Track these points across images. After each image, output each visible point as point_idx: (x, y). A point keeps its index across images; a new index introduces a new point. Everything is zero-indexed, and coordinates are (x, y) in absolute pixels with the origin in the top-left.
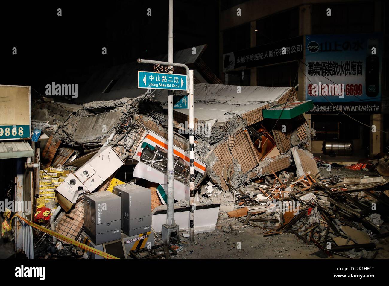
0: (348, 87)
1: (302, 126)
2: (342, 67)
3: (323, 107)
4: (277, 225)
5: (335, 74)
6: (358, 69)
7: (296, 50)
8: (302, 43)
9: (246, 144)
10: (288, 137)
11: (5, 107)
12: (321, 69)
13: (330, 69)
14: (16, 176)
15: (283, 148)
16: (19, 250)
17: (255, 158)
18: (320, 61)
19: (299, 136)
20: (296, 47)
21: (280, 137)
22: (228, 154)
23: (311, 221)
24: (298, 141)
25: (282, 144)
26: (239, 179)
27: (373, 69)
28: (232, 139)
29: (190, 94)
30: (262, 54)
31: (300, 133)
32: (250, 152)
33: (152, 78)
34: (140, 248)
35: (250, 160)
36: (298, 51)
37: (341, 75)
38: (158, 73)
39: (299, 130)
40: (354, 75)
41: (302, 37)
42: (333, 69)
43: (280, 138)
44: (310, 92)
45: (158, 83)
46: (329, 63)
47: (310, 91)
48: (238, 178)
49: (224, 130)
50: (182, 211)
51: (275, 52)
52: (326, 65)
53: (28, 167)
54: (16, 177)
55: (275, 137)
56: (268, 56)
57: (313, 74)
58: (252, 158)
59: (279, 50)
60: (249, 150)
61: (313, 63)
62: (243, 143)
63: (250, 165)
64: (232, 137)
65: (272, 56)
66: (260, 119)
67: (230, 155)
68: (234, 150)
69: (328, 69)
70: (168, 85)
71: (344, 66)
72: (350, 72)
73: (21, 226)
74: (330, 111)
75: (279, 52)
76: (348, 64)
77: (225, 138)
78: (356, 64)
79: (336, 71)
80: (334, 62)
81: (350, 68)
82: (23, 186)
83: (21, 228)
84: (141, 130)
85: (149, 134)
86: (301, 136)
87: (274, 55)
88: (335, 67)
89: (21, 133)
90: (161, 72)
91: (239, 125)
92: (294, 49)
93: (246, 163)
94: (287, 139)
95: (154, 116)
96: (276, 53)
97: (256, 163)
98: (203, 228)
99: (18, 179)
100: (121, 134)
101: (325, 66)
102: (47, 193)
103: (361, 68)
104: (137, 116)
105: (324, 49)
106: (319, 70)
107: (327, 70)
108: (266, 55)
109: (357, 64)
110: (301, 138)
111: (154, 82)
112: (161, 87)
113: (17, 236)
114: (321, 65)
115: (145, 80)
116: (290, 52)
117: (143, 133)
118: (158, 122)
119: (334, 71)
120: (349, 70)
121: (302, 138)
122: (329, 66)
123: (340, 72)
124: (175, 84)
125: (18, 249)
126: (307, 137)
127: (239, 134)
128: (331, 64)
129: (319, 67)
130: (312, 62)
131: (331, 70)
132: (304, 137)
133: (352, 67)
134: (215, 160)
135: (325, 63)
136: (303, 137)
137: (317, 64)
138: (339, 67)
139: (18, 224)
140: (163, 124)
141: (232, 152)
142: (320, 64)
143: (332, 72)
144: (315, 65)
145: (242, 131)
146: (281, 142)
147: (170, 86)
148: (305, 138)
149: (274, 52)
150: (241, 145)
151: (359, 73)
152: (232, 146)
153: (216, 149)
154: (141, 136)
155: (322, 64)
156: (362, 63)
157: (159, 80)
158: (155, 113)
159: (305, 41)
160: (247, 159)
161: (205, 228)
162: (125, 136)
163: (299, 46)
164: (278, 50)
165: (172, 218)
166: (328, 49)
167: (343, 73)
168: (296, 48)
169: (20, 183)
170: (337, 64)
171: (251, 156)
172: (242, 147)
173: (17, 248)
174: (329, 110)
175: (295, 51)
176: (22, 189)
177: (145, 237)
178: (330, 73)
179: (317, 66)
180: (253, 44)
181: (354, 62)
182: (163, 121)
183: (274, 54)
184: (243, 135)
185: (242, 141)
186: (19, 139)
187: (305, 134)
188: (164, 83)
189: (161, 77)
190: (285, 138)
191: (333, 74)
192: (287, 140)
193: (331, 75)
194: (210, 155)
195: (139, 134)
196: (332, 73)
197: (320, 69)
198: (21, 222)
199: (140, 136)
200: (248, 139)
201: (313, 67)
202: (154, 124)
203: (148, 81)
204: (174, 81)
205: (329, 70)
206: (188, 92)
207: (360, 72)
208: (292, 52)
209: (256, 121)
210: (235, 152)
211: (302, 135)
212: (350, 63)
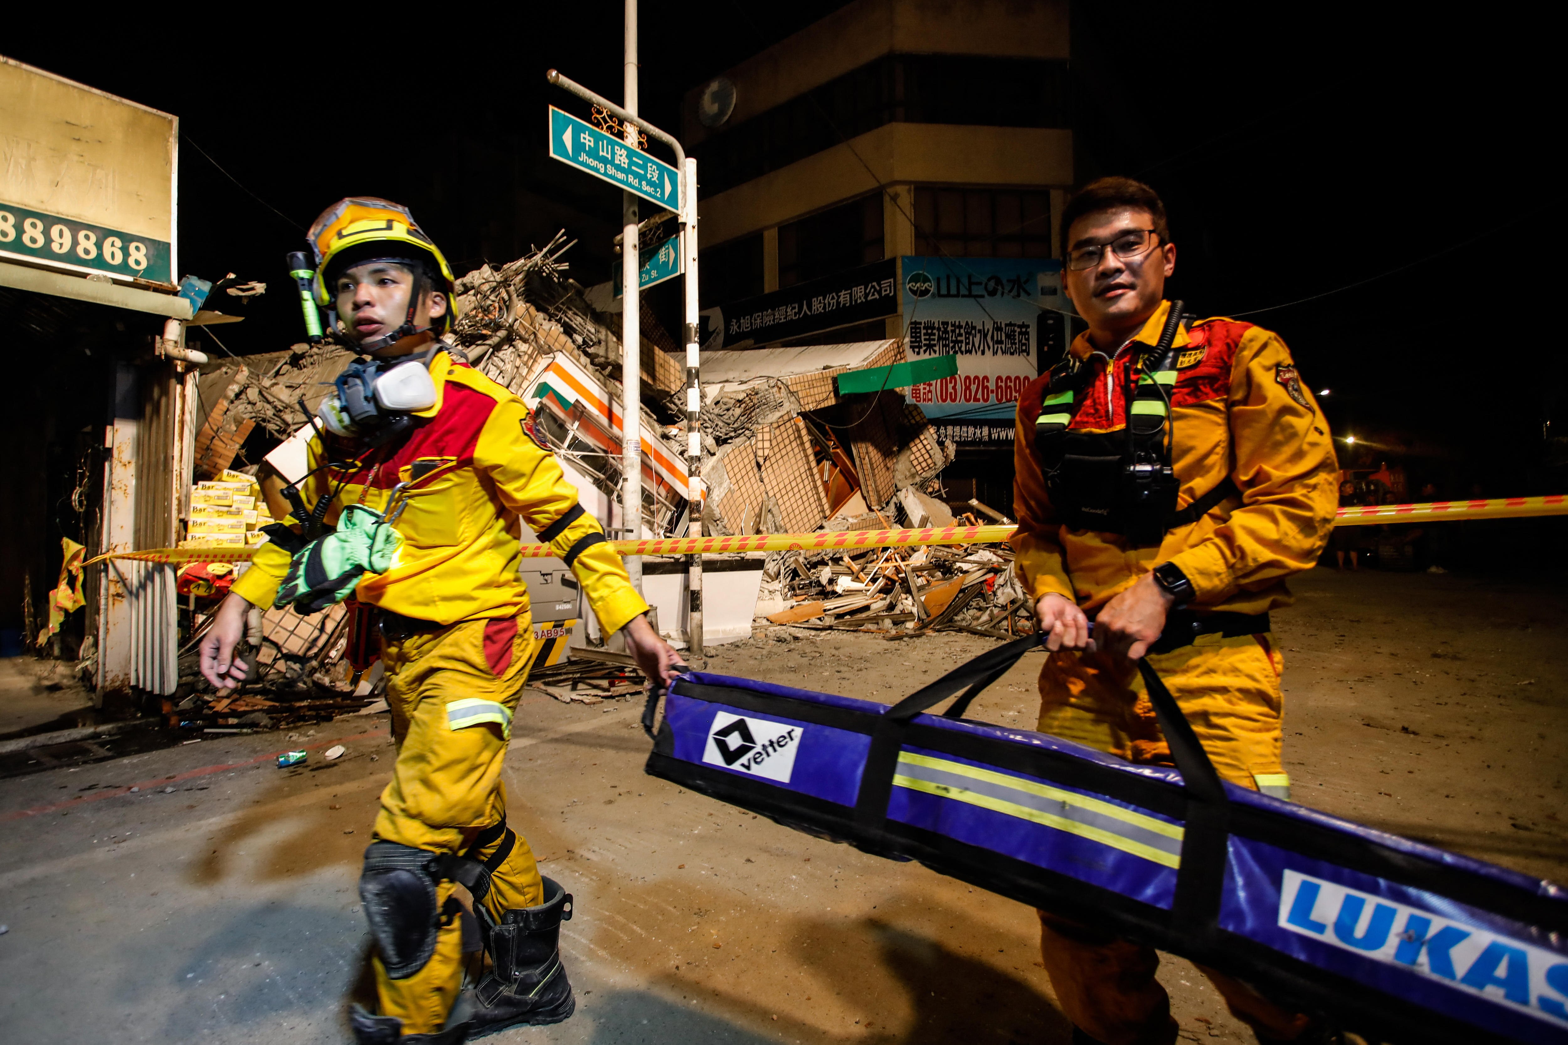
0: (1000, 384)
1: (922, 437)
2: (985, 336)
3: (946, 429)
4: (910, 625)
5: (970, 352)
6: (1020, 341)
7: (879, 293)
8: (894, 275)
9: (798, 457)
10: (889, 465)
11: (81, 159)
12: (939, 338)
13: (959, 338)
14: (112, 424)
15: (878, 492)
16: (113, 681)
17: (819, 499)
18: (936, 320)
19: (915, 463)
20: (879, 285)
21: (870, 460)
22: (753, 480)
23: (1002, 600)
24: (913, 476)
25: (875, 482)
26: (779, 558)
27: (1051, 343)
28: (767, 436)
29: (689, 228)
30: (794, 308)
31: (918, 454)
32: (806, 482)
33: (587, 140)
34: (546, 665)
35: (807, 504)
36: (883, 293)
37: (983, 353)
38: (603, 132)
39: (914, 449)
40: (1012, 354)
41: (893, 261)
42: (966, 338)
43: (871, 464)
44: (916, 393)
45: (604, 161)
46: (957, 323)
47: (916, 390)
48: (776, 557)
49: (745, 410)
50: (661, 573)
51: (826, 301)
52: (950, 328)
53: (166, 355)
54: (109, 428)
55: (857, 463)
56: (810, 310)
57: (922, 351)
58: (812, 500)
59: (837, 295)
60: (804, 476)
61: (920, 323)
62: (791, 454)
63: (806, 520)
64: (765, 430)
65: (820, 309)
66: (829, 401)
67: (760, 484)
68: (770, 470)
69: (954, 338)
70: (631, 178)
71: (990, 333)
72: (1003, 347)
73: (123, 597)
74: (963, 439)
75: (837, 301)
76: (999, 329)
77: (747, 432)
78: (1016, 328)
79: (973, 344)
80: (967, 323)
81: (1004, 338)
82: (137, 463)
83: (123, 605)
84: (529, 352)
85: (557, 360)
86: (920, 463)
87: (824, 308)
88: (970, 333)
89: (138, 263)
90: (612, 133)
91: (781, 405)
92: (875, 290)
93: (797, 512)
94: (888, 469)
95: (567, 320)
96: (829, 304)
97: (821, 514)
98: (718, 631)
99: (117, 436)
100: (474, 346)
101: (948, 333)
102: (216, 530)
103: (1028, 339)
104: (520, 306)
105: (944, 291)
106: (934, 340)
107: (952, 342)
108: (805, 307)
109: (1018, 330)
110: (918, 468)
111: (593, 153)
112: (611, 177)
113: (107, 631)
114: (939, 329)
115: (568, 137)
116: (866, 297)
117: (535, 361)
118: (579, 340)
119: (968, 343)
120: (1001, 342)
121: (923, 469)
122: (957, 331)
123: (982, 348)
124: (650, 183)
125: (110, 677)
126: (935, 464)
127: (782, 428)
128: (960, 327)
129: (934, 335)
130: (918, 320)
131: (961, 342)
132: (928, 465)
133: (1007, 336)
134: (725, 485)
135: (947, 323)
136: (924, 465)
137: (930, 327)
138: (978, 335)
139: (113, 590)
140: (591, 350)
141: (764, 475)
142: (936, 325)
143: (964, 345)
144: (924, 328)
145: (790, 420)
146: (874, 475)
147: (636, 183)
148: (930, 468)
149: (824, 299)
150: (786, 458)
151: (1023, 351)
152: (766, 454)
153: (726, 461)
154: (530, 369)
155: (941, 326)
156: (1028, 326)
157: (607, 153)
158: (571, 310)
159: (899, 271)
160: (800, 502)
161: (724, 632)
162: (486, 353)
163: (885, 283)
164: (834, 294)
165: (637, 582)
166: (953, 291)
167: (989, 348)
168: (878, 288)
169: (124, 447)
170: (974, 328)
171: (810, 494)
172: (788, 465)
173: (105, 672)
174: (960, 437)
175: (877, 296)
176: (132, 469)
177: (559, 633)
178: (960, 348)
179: (930, 331)
180: (771, 283)
181: (1010, 324)
182: (592, 340)
183: (825, 304)
184: (790, 431)
185: (789, 448)
186: (130, 279)
187: (930, 457)
188: (618, 168)
189: (613, 149)
190: (882, 465)
191: (967, 352)
192: (887, 474)
193: (962, 352)
194: (713, 468)
195: (525, 364)
196: (963, 349)
197: (936, 337)
198: (125, 585)
199: (526, 370)
200: (802, 444)
201: (920, 332)
202: (568, 344)
203: (578, 147)
204: (646, 172)
205: (956, 342)
206: (681, 220)
207: (1024, 348)
208: (870, 298)
209: (819, 402)
210: (772, 477)
211: (921, 459)
212: (1003, 326)
